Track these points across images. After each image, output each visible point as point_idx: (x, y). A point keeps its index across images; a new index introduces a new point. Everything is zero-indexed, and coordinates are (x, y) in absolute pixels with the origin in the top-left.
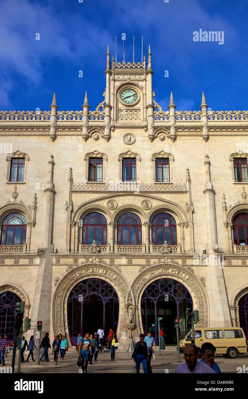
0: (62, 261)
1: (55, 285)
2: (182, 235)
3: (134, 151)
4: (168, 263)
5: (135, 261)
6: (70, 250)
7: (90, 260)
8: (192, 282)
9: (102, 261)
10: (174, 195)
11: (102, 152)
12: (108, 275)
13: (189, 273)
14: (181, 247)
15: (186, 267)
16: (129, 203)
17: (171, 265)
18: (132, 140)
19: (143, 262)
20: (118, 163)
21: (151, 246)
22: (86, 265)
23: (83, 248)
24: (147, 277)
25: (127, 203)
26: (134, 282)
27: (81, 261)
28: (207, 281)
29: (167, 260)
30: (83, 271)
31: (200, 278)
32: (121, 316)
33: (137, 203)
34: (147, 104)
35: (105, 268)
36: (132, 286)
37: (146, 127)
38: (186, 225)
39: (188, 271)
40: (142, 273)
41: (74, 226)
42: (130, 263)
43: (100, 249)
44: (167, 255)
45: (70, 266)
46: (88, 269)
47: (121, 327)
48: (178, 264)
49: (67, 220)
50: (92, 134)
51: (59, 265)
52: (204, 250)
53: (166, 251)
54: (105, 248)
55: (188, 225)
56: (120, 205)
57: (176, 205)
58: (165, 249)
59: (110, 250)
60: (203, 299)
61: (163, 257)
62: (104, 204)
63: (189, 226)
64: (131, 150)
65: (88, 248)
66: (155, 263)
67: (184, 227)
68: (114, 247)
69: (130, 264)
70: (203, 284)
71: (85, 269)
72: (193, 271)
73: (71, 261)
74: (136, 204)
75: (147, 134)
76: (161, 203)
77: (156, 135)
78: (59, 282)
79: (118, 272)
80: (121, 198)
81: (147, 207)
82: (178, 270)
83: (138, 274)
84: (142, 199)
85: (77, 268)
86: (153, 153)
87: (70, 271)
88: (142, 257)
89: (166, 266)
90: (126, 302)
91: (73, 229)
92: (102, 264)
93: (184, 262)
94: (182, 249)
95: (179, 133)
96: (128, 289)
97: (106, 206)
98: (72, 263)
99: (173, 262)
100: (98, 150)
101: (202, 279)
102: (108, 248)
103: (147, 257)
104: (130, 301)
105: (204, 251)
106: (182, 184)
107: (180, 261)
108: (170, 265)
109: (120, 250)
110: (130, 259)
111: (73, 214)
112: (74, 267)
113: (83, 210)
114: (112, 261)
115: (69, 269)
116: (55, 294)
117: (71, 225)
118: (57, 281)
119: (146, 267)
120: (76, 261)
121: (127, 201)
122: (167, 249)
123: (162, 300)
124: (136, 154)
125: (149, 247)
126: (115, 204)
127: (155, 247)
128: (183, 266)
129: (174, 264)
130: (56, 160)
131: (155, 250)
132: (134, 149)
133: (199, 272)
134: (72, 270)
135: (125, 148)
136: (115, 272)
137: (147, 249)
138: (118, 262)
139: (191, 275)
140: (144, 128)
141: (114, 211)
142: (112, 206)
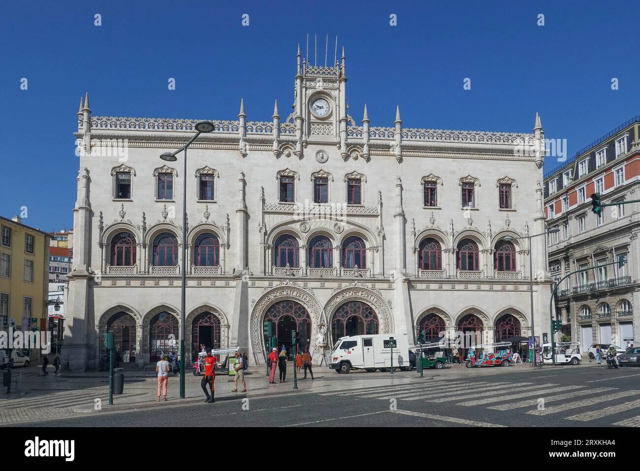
0: (258, 283)
1: (252, 306)
2: (371, 259)
3: (326, 170)
4: (358, 286)
5: (327, 285)
6: (265, 273)
7: (285, 282)
9: (296, 284)
10: (366, 219)
11: (293, 169)
12: (301, 297)
13: (377, 296)
14: (370, 271)
15: (375, 290)
16: (321, 226)
17: (361, 288)
18: (325, 157)
19: (335, 285)
22: (280, 287)
23: (276, 271)
24: (338, 300)
25: (319, 226)
26: (326, 304)
27: (276, 284)
28: (393, 303)
29: (357, 283)
30: (278, 293)
31: (387, 301)
33: (329, 226)
34: (341, 119)
35: (299, 290)
36: (324, 308)
37: (339, 143)
38: (376, 250)
39: (377, 293)
40: (334, 296)
41: (267, 248)
43: (294, 271)
44: (357, 278)
45: (266, 288)
46: (283, 292)
48: (368, 287)
49: (260, 242)
50: (283, 150)
51: (255, 287)
52: (392, 273)
53: (356, 275)
54: (298, 271)
56: (312, 227)
57: (367, 229)
58: (356, 273)
59: (303, 273)
60: (389, 320)
61: (353, 280)
62: (297, 227)
63: (379, 250)
64: (323, 169)
65: (281, 271)
66: (346, 286)
67: (373, 251)
68: (307, 270)
69: (323, 287)
70: (390, 306)
71: (279, 291)
72: (381, 294)
73: (266, 283)
74: (329, 228)
75: (339, 152)
76: (352, 227)
77: (349, 153)
78: (255, 303)
79: (311, 295)
81: (338, 230)
82: (367, 293)
83: (330, 297)
84: (334, 223)
86: (346, 172)
87: (265, 293)
88: (334, 280)
89: (357, 289)
91: (267, 251)
92: (296, 286)
93: (373, 285)
94: (372, 273)
95: (372, 152)
96: (320, 311)
97: (299, 229)
98: (267, 286)
99: (363, 286)
100: (290, 168)
101: (389, 302)
102: (301, 271)
103: (339, 281)
104: (323, 321)
105: (392, 275)
106: (374, 207)
107: (369, 285)
109: (312, 273)
110: (322, 282)
111: (266, 237)
113: (276, 232)
114: (305, 284)
115: (264, 291)
116: (252, 315)
117: (264, 247)
118: (252, 302)
119: (338, 289)
120: (271, 284)
121: (319, 224)
123: (351, 321)
124: (329, 173)
125: (341, 270)
126: (308, 227)
127: (346, 271)
128: (372, 289)
129: (364, 288)
130: (246, 178)
131: (346, 274)
132: (326, 167)
133: (385, 295)
134: (267, 293)
135: (318, 166)
136: (309, 294)
137: (338, 272)
138: (311, 284)
139: (379, 298)
140: (337, 144)
141: (307, 234)
142: (304, 229)
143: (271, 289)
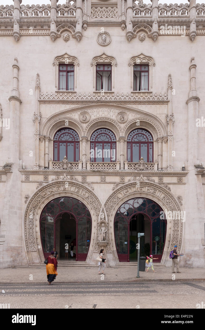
0: (32, 178)
1: (26, 202)
2: (160, 151)
3: (109, 54)
4: (143, 180)
5: (109, 179)
6: (40, 166)
7: (61, 177)
8: (168, 201)
9: (74, 178)
10: (153, 106)
11: (73, 55)
12: (80, 193)
13: (165, 191)
14: (158, 164)
15: (163, 185)
16: (103, 116)
17: (147, 183)
18: (108, 41)
19: (117, 179)
20: (92, 68)
21: (126, 163)
22: (57, 182)
23: (54, 165)
24: (121, 196)
25: (101, 116)
26: (108, 200)
27: (52, 178)
28: (184, 200)
29: (142, 177)
30: (54, 189)
31: (177, 196)
32: (93, 234)
33: (111, 115)
35: (77, 185)
36: (105, 205)
37: (124, 22)
38: (165, 140)
39: (165, 188)
40: (116, 191)
41: (43, 141)
42: (103, 180)
43: (72, 165)
44: (143, 171)
45: (40, 183)
46: (60, 187)
47: (93, 244)
48: (154, 182)
49: (35, 133)
50: (61, 33)
51: (29, 182)
52: (183, 166)
53: (142, 167)
54: (77, 165)
55: (167, 140)
56: (93, 117)
57: (155, 118)
58: (142, 166)
59: (82, 167)
61: (138, 174)
62: (76, 116)
63: (169, 140)
64: (106, 53)
65: (59, 165)
66: (129, 180)
67: (162, 142)
68: (86, 164)
69: (104, 182)
70: (180, 202)
71: (56, 187)
72: (169, 189)
73: (41, 178)
74: (111, 117)
75: (124, 33)
76: (139, 116)
77: (135, 33)
78: (30, 199)
79: (91, 190)
80: (95, 110)
82: (154, 188)
83: (112, 192)
84: (117, 111)
85: (47, 185)
86: (132, 56)
87: (40, 188)
88: (116, 174)
89: (142, 184)
90: (99, 220)
91: (42, 144)
92: (74, 181)
93: (161, 180)
94: (160, 167)
96: (101, 208)
97: (78, 119)
98: (42, 180)
99: (149, 180)
100: (69, 53)
101: (179, 198)
102: (80, 165)
103: (122, 175)
105: (183, 168)
106: (163, 93)
107: (156, 179)
108: (145, 182)
109: (92, 167)
110: (103, 177)
111: (42, 128)
112: (45, 184)
113: (53, 123)
114: (84, 179)
115: (39, 186)
117: (40, 139)
118: (26, 198)
119: (121, 184)
120: (46, 178)
121: (101, 113)
122: (143, 165)
123: (135, 219)
124: (112, 58)
125: (124, 164)
126: (88, 117)
127: (130, 164)
128: (160, 184)
129: (150, 182)
130: (21, 65)
131: (130, 168)
132: (108, 51)
133: (176, 191)
134: (43, 188)
135: (99, 51)
136: (88, 190)
137: (122, 166)
138: (90, 179)
139: (168, 194)
140: (122, 24)
141: (87, 124)
142: (84, 119)
143: (47, 184)
